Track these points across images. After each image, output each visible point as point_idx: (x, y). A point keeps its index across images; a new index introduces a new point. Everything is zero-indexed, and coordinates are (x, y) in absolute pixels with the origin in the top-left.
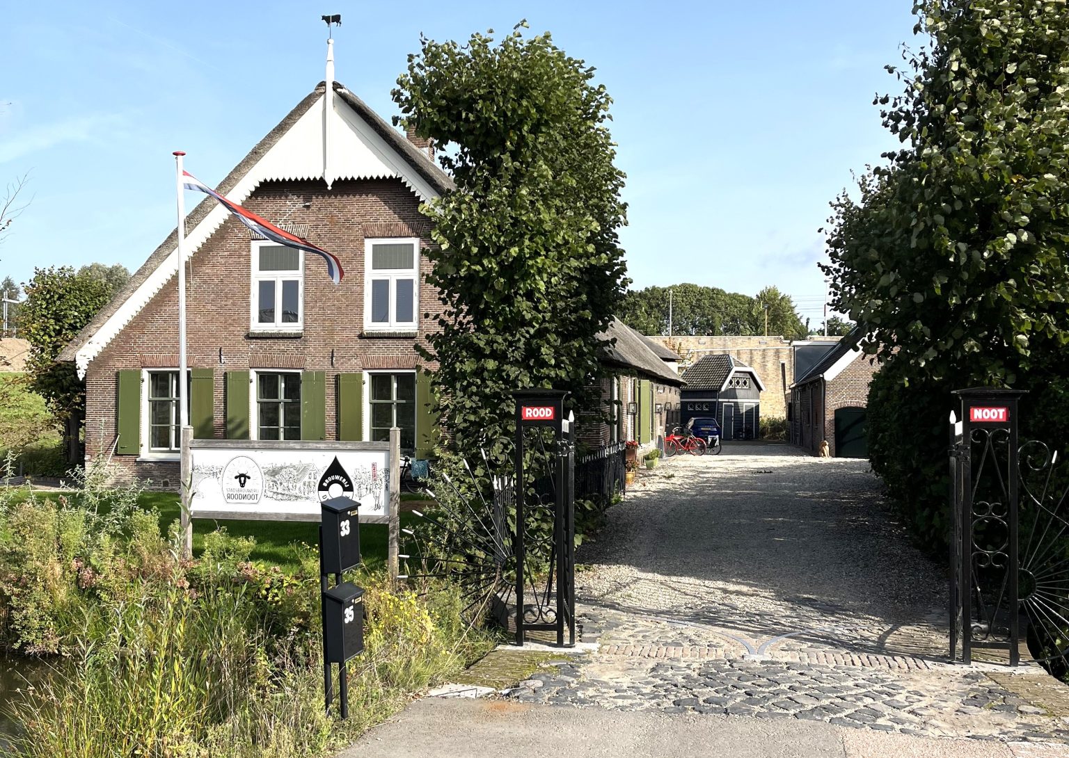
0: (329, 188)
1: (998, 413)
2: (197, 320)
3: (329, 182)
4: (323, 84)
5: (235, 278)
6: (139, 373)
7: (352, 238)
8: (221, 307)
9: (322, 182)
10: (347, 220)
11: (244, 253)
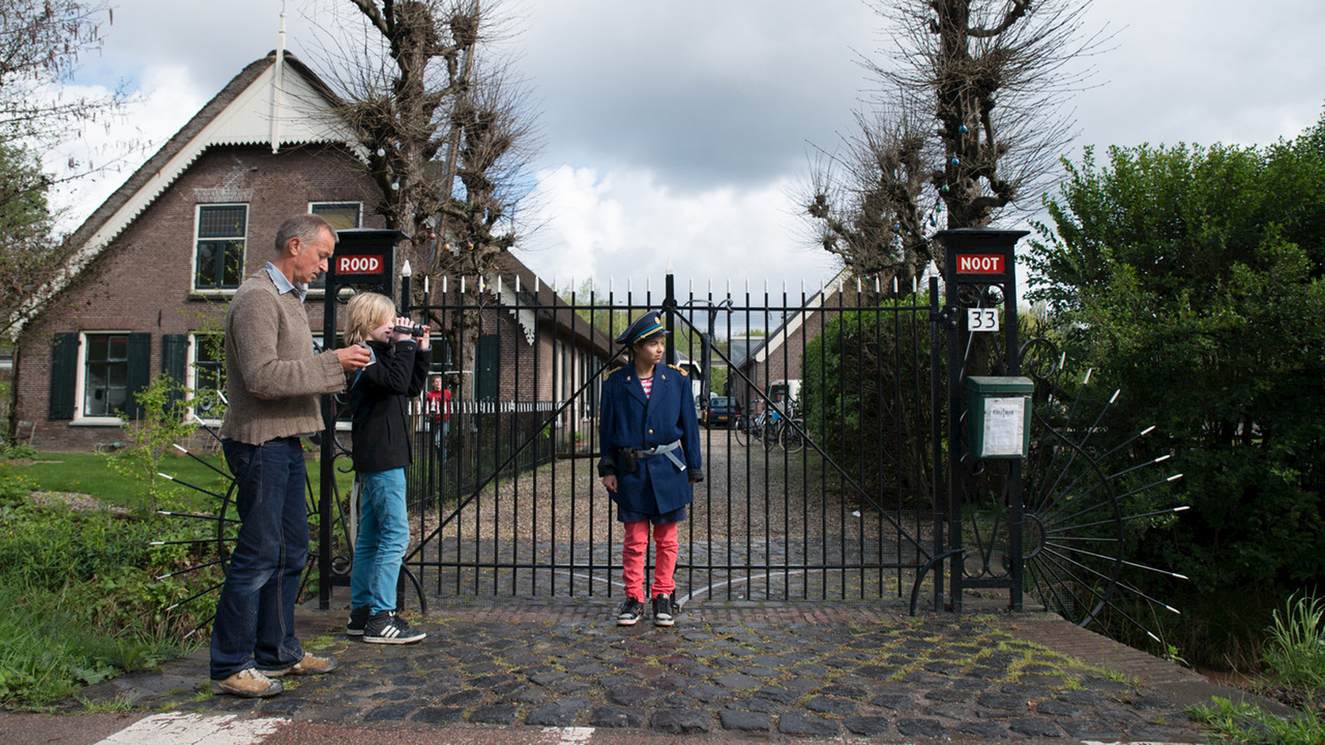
0: (275, 152)
1: (992, 262)
2: (138, 282)
3: (275, 147)
4: (274, 53)
5: (178, 240)
6: (77, 336)
7: (296, 201)
8: (162, 270)
9: (267, 147)
10: (292, 184)
11: (188, 217)
